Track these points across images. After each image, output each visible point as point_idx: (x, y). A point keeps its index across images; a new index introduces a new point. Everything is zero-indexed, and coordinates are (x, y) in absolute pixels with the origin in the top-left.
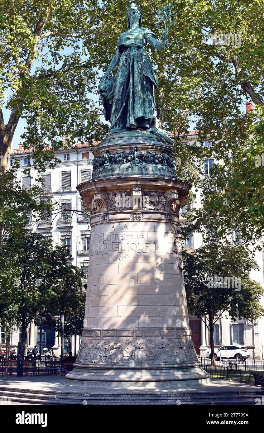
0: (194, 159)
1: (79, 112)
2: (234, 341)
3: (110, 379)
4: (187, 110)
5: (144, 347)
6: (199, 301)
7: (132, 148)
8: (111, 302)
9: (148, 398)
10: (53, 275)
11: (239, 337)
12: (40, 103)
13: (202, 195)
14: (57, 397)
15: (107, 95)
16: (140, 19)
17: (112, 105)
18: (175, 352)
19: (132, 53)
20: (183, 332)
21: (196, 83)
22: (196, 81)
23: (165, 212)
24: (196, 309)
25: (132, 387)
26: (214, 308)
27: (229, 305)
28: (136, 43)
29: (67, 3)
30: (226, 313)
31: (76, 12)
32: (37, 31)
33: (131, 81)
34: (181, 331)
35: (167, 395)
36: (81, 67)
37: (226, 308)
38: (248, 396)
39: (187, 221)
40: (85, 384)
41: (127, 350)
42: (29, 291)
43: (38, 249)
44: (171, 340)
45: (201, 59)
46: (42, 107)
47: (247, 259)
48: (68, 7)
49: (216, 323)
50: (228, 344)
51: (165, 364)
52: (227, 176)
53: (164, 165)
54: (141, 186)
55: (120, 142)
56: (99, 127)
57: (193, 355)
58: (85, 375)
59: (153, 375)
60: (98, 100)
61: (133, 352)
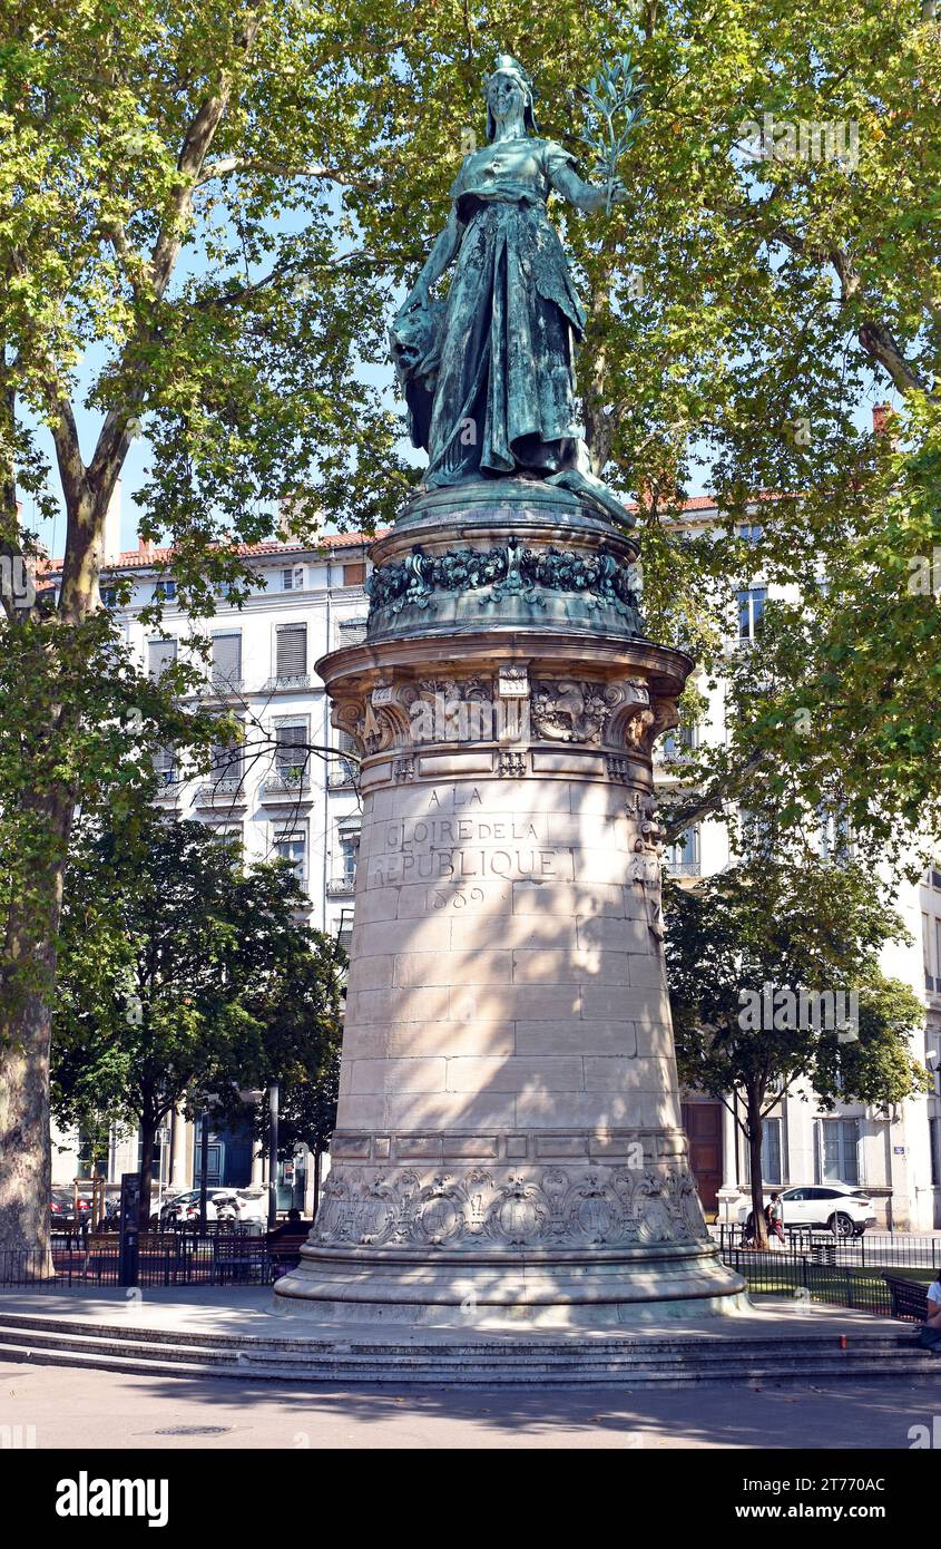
0: (705, 585)
1: (325, 421)
2: (827, 1171)
3: (418, 1295)
4: (683, 422)
5: (532, 1191)
6: (715, 1045)
7: (500, 536)
8: (426, 1043)
9: (541, 1359)
10: (243, 960)
11: (841, 1160)
12: (197, 388)
13: (727, 703)
14: (244, 1356)
15: (419, 364)
16: (528, 111)
17: (433, 394)
18: (635, 1209)
19: (502, 223)
20: (662, 1142)
21: (711, 324)
22: (712, 318)
23: (605, 750)
24: (706, 1068)
25: (493, 1323)
26: (765, 1067)
27: (814, 1058)
28: (515, 189)
29: (292, 63)
30: (803, 1082)
31: (323, 94)
32: (189, 151)
33: (497, 315)
34: (653, 1140)
35: (604, 1350)
36: (335, 273)
37: (802, 1065)
38: (871, 1351)
39: (680, 785)
40: (338, 1312)
41: (476, 1203)
42: (165, 1011)
43: (197, 874)
44: (621, 1169)
45: (730, 244)
46: (203, 400)
47: (873, 910)
48: (293, 75)
49: (769, 1115)
50: (808, 1182)
51: (600, 1246)
52: (809, 641)
53: (605, 595)
54: (527, 662)
55: (459, 516)
56: (395, 474)
57: (692, 1219)
58: (338, 1283)
59: (563, 1283)
60: (391, 381)
61: (495, 1207)
